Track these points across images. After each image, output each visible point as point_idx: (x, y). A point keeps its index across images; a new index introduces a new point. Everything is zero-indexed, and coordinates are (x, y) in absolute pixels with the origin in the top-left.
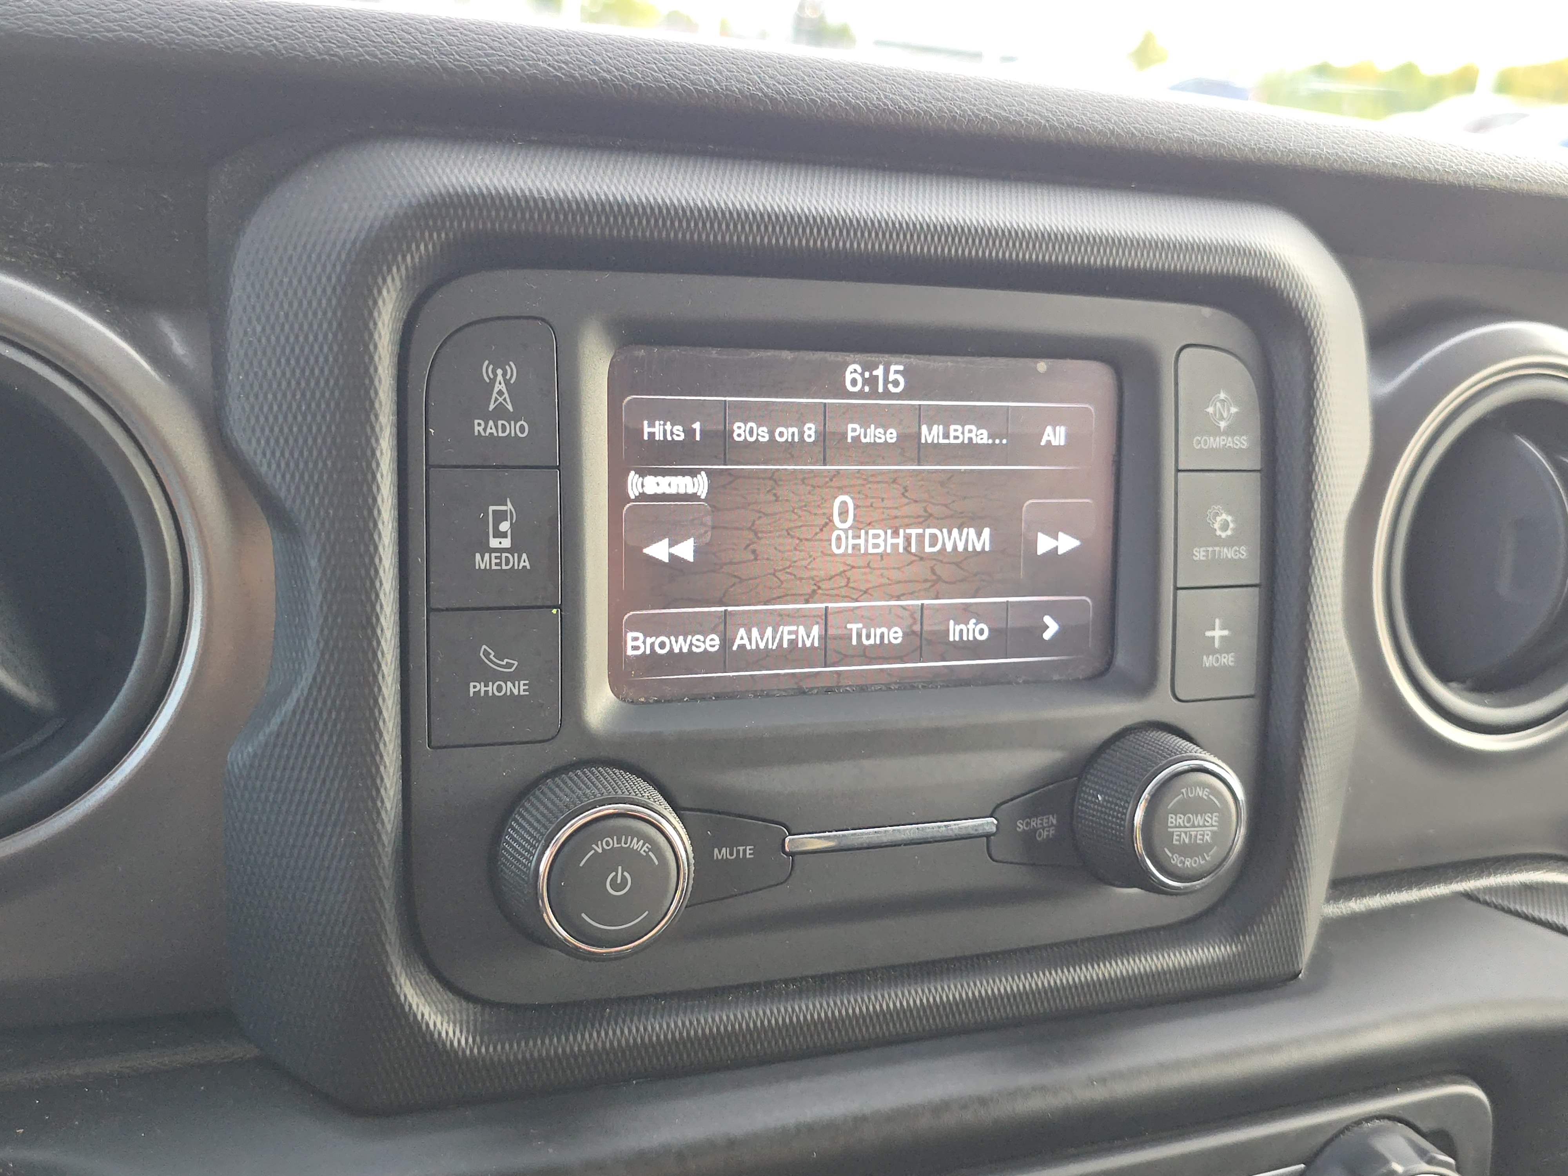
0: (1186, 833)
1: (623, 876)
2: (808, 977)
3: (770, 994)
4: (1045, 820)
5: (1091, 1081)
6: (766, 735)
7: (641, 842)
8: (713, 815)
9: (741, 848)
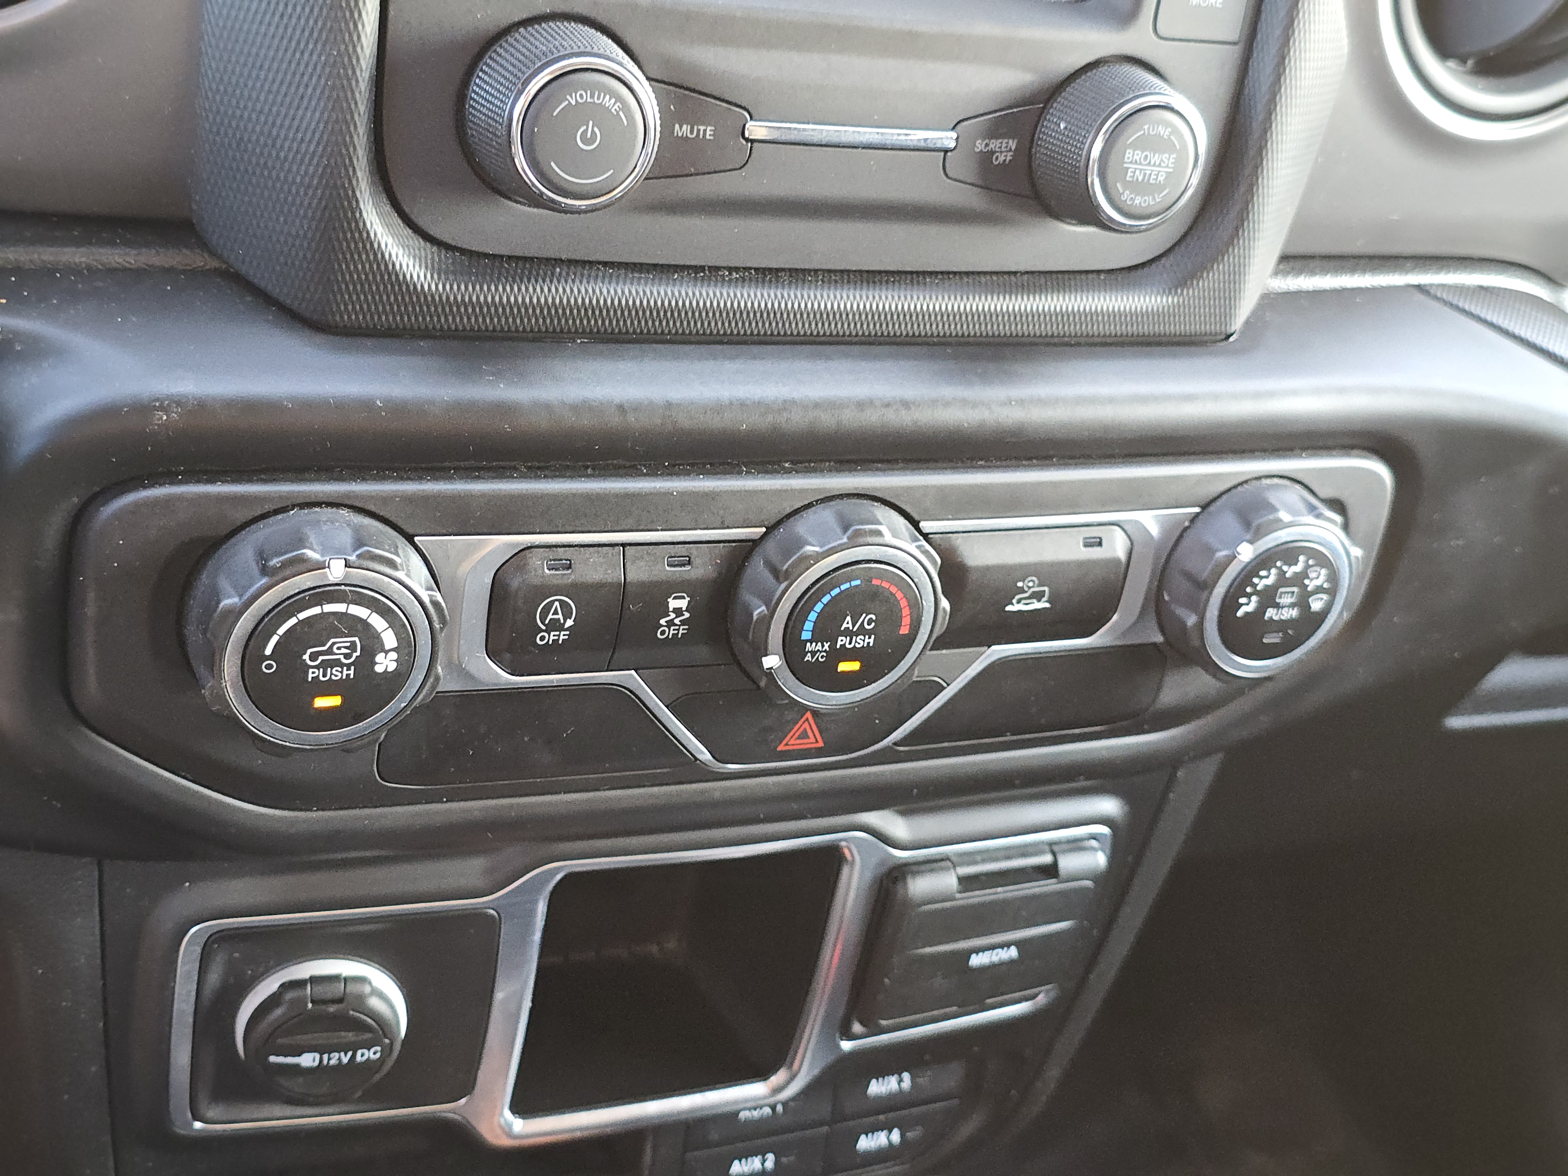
0: (1141, 170)
1: (593, 131)
2: (750, 268)
3: (714, 279)
4: (1004, 145)
5: (1009, 402)
6: (739, 14)
7: (613, 100)
8: (677, 90)
9: (702, 128)
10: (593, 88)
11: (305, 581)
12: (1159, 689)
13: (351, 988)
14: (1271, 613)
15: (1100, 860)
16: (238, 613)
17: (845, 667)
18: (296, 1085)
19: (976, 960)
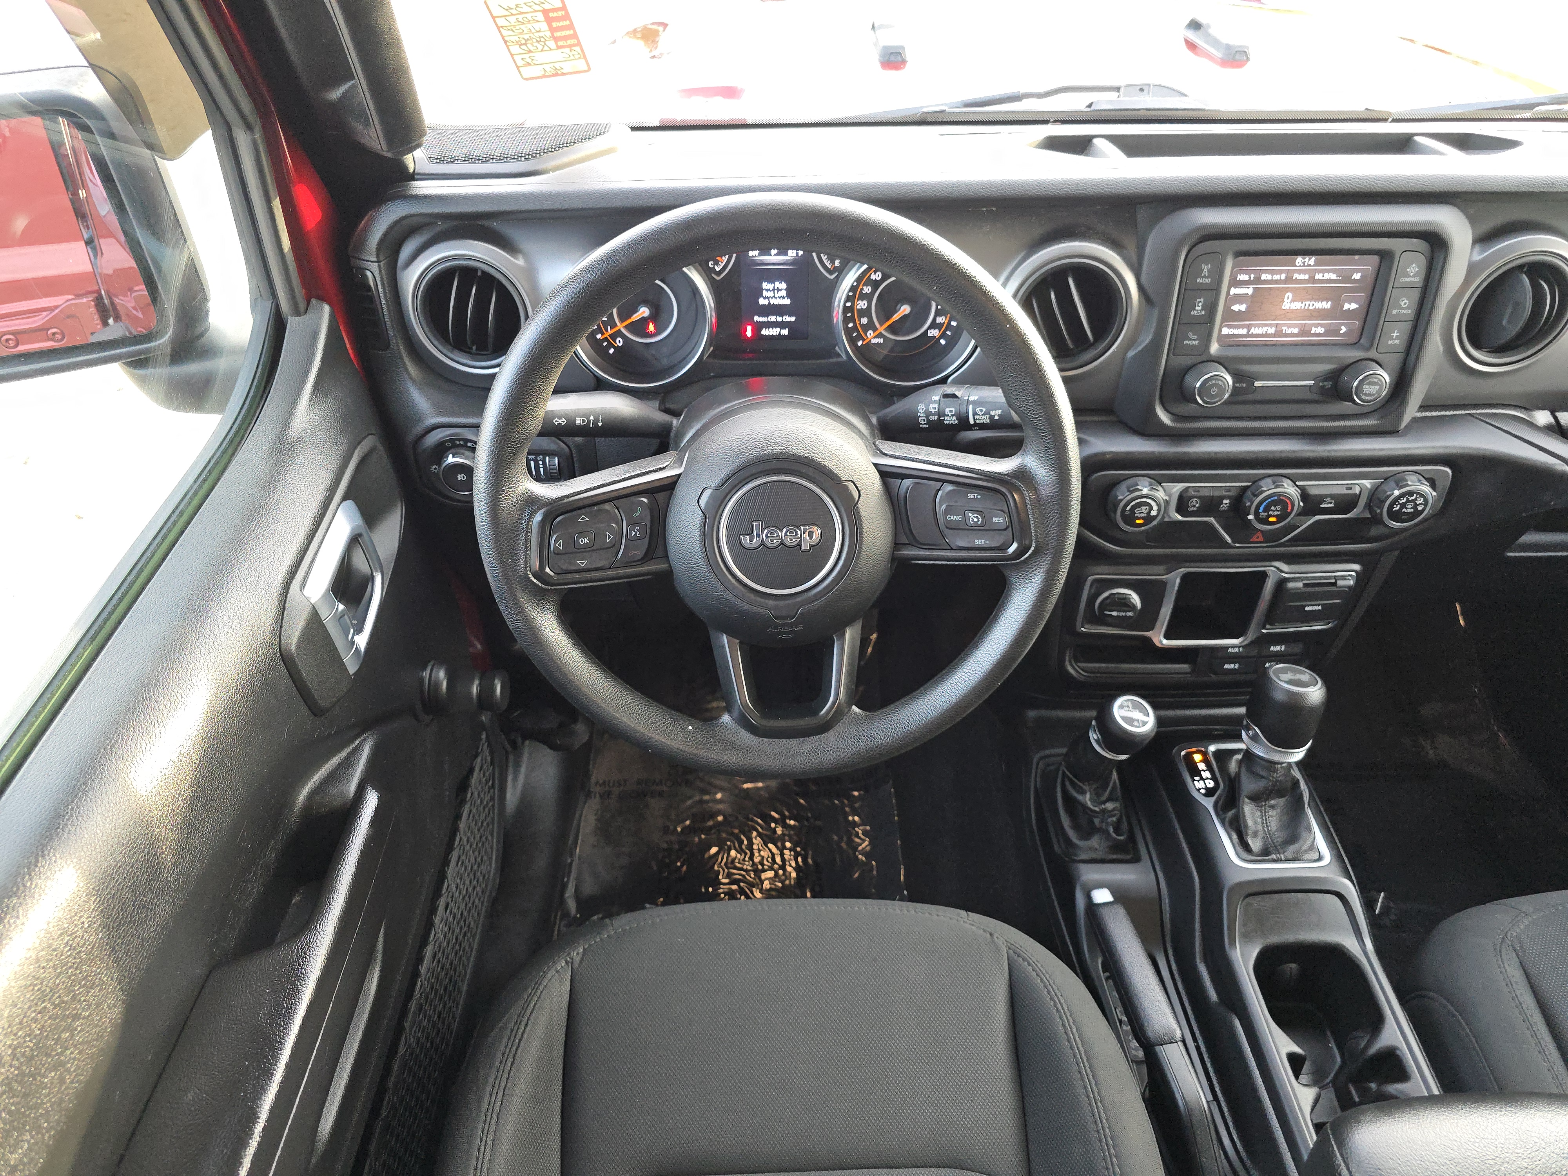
0: (1368, 390)
1: (1216, 389)
2: (1253, 417)
3: (1242, 420)
4: (1328, 383)
7: (1221, 382)
8: (1239, 375)
9: (1243, 384)
10: (1216, 379)
11: (1137, 493)
12: (1370, 530)
13: (1128, 596)
14: (1404, 510)
15: (1352, 583)
16: (1121, 500)
17: (1271, 519)
18: (1110, 620)
19: (1307, 609)
